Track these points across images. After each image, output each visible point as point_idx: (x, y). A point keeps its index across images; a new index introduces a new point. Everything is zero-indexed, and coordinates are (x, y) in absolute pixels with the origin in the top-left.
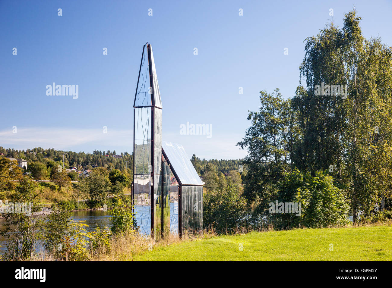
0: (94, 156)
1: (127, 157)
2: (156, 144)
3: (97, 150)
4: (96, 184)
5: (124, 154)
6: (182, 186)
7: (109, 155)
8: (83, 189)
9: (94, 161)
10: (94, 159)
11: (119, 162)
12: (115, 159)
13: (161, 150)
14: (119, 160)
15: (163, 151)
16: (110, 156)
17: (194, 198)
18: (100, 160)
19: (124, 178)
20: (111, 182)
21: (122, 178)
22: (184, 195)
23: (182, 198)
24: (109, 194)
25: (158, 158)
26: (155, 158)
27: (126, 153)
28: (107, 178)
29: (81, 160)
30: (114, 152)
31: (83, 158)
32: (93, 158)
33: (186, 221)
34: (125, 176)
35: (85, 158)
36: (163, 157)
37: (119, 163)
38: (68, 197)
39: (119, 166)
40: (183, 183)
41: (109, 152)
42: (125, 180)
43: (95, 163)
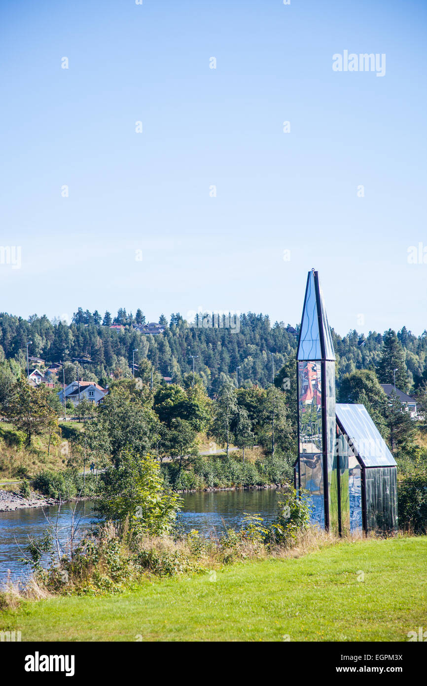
0: (78, 329)
1: (180, 329)
2: (329, 412)
3: (84, 310)
4: (127, 427)
5: (169, 320)
6: (366, 469)
7: (124, 325)
8: (95, 443)
9: (79, 346)
10: (81, 338)
11: (156, 345)
12: (144, 338)
13: (335, 418)
14: (156, 340)
15: (338, 420)
16: (127, 327)
17: (383, 484)
18: (98, 341)
19: (194, 409)
20: (161, 419)
21: (190, 407)
22: (368, 481)
23: (366, 486)
24: (160, 453)
25: (331, 430)
26: (328, 431)
27: (177, 318)
28: (148, 409)
29: (41, 342)
30: (139, 313)
31: (47, 334)
32: (77, 337)
33: (372, 517)
34: (196, 402)
35: (53, 337)
36: (338, 428)
37: (157, 351)
38: (51, 463)
39: (157, 359)
40: (366, 465)
41: (122, 313)
42: (197, 413)
43: (83, 350)
